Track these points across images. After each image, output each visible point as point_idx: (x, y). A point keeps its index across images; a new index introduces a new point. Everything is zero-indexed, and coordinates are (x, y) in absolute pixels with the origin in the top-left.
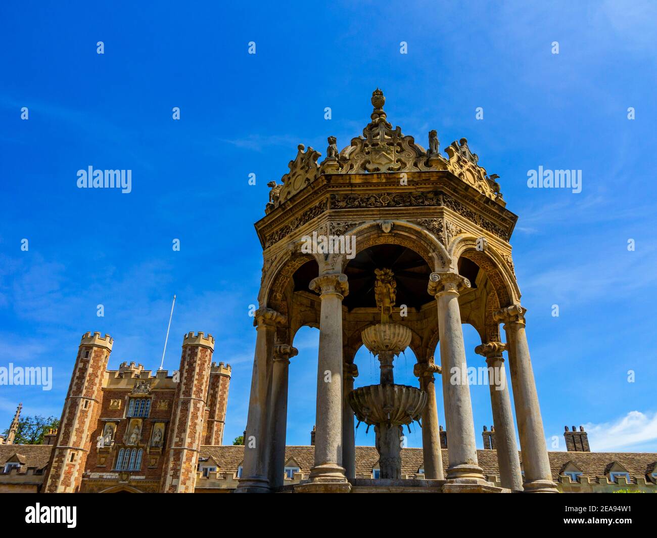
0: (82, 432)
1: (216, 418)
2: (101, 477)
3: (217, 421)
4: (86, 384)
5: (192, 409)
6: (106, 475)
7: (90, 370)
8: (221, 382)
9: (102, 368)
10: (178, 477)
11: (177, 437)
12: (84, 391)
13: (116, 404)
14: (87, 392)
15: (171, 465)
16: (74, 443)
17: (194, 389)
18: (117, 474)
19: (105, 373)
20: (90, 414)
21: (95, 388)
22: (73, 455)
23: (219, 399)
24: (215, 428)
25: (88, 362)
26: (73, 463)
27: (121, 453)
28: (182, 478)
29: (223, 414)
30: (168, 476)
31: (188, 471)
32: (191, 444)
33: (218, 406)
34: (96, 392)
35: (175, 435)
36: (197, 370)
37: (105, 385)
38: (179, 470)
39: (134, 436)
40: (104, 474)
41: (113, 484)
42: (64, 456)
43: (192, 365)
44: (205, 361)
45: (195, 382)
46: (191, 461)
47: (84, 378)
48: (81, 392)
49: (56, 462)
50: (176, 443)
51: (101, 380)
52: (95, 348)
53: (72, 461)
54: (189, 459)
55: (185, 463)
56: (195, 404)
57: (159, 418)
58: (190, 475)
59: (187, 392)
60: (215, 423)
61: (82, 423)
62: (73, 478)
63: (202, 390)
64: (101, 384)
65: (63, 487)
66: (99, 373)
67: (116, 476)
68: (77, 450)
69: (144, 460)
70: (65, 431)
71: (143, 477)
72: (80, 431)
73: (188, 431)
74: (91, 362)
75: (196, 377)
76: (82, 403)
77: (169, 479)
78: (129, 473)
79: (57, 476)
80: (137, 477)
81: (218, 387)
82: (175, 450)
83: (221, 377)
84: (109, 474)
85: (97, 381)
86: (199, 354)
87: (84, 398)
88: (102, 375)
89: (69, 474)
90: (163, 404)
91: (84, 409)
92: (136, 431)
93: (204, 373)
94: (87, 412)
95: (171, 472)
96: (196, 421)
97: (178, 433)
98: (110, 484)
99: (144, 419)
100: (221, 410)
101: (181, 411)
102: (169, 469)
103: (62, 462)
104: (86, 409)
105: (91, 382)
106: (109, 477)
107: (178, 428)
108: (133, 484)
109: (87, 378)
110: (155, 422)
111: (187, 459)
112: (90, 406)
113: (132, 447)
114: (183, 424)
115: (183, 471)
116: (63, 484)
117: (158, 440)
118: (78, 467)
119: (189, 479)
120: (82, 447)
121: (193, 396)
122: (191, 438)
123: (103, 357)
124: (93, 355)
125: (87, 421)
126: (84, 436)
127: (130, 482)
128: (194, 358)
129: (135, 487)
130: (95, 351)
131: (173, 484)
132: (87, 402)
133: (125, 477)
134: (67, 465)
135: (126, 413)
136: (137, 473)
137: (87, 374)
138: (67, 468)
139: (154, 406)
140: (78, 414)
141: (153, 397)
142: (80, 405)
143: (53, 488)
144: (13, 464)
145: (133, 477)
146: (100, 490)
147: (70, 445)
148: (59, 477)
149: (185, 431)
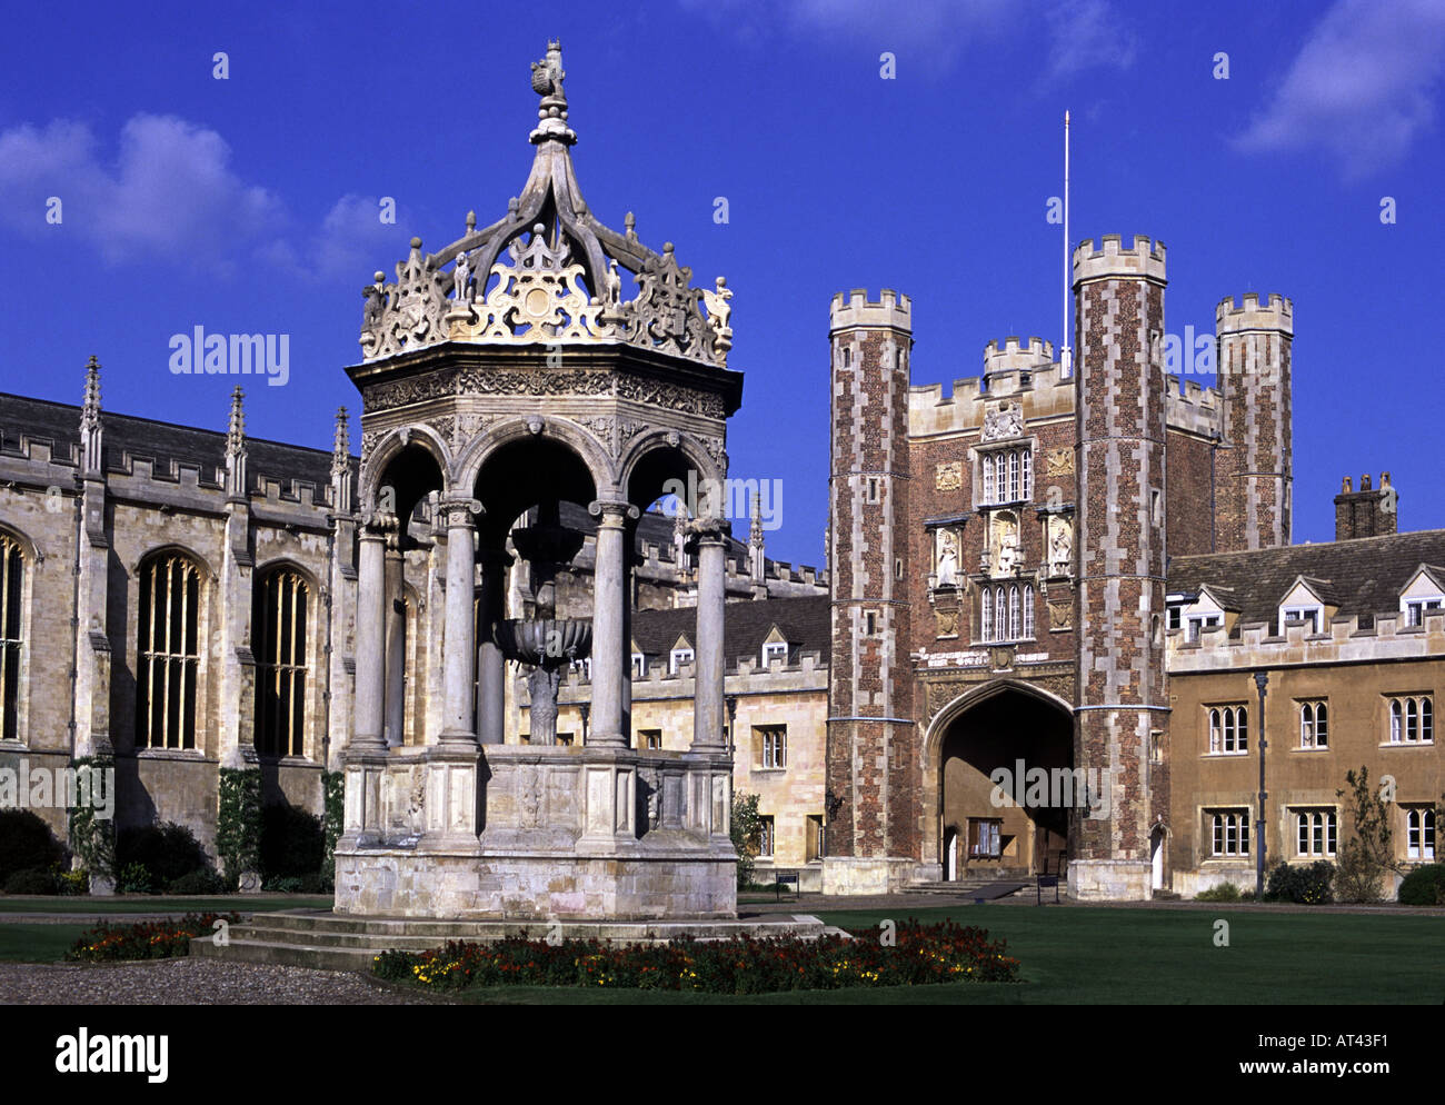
0: (880, 560)
2: (952, 662)
3: (1258, 476)
4: (861, 437)
6: (962, 658)
7: (860, 401)
9: (893, 386)
11: (1090, 548)
12: (861, 457)
13: (949, 475)
14: (868, 457)
16: (867, 589)
17: (1115, 410)
18: (985, 654)
20: (888, 512)
21: (887, 443)
22: (871, 617)
25: (850, 378)
26: (876, 636)
27: (985, 598)
30: (1083, 649)
31: (1133, 632)
34: (892, 453)
35: (1086, 543)
36: (1115, 352)
37: (915, 431)
38: (1108, 633)
39: (1006, 553)
40: (957, 655)
41: (981, 676)
42: (851, 622)
46: (1138, 606)
47: (851, 422)
48: (852, 461)
49: (838, 637)
50: (1091, 564)
52: (861, 336)
53: (871, 631)
54: (1131, 602)
55: (1118, 614)
56: (1126, 452)
57: (1054, 501)
58: (1140, 642)
59: (1097, 420)
61: (874, 537)
62: (884, 672)
63: (1140, 410)
64: (902, 431)
65: (866, 694)
66: (887, 402)
67: (981, 658)
68: (876, 604)
69: (1041, 615)
70: (841, 564)
71: (1044, 656)
72: (873, 559)
73: (1115, 527)
74: (859, 376)
75: (1115, 372)
76: (859, 486)
77: (1086, 658)
78: (1011, 649)
79: (846, 670)
80: (1032, 658)
82: (1090, 582)
84: (966, 654)
85: (887, 422)
86: (1114, 306)
87: (863, 474)
88: (896, 404)
89: (871, 662)
90: (1059, 461)
91: (869, 502)
92: (1009, 540)
94: (879, 508)
95: (1088, 642)
96: (1134, 499)
97: (1091, 537)
98: (974, 677)
99: (1020, 506)
100: (1266, 441)
101: (1091, 478)
102: (1084, 634)
103: (850, 636)
104: (878, 501)
105: (872, 429)
106: (970, 661)
107: (1090, 525)
108: (1026, 673)
109: (859, 422)
110: (1047, 514)
111: (1124, 604)
112: (883, 493)
114: (1101, 510)
115: (1116, 633)
116: (862, 687)
117: (1064, 559)
118: (890, 645)
119: (1138, 653)
120: (888, 595)
121: (1115, 431)
122: (1128, 547)
123: (889, 356)
124: (859, 357)
125: (887, 531)
126: (888, 568)
127: (1017, 669)
129: (1030, 679)
130: (861, 347)
131: (1098, 669)
132: (873, 483)
133: (1003, 656)
134: (862, 643)
135: (981, 497)
136: (1027, 647)
137: (856, 410)
138: (864, 650)
139: (1039, 469)
140: (858, 518)
141: (1035, 443)
142: (858, 494)
143: (845, 698)
144: (776, 646)
145: (1021, 658)
146: (956, 693)
147: (857, 593)
148: (850, 674)
149: (1105, 531)
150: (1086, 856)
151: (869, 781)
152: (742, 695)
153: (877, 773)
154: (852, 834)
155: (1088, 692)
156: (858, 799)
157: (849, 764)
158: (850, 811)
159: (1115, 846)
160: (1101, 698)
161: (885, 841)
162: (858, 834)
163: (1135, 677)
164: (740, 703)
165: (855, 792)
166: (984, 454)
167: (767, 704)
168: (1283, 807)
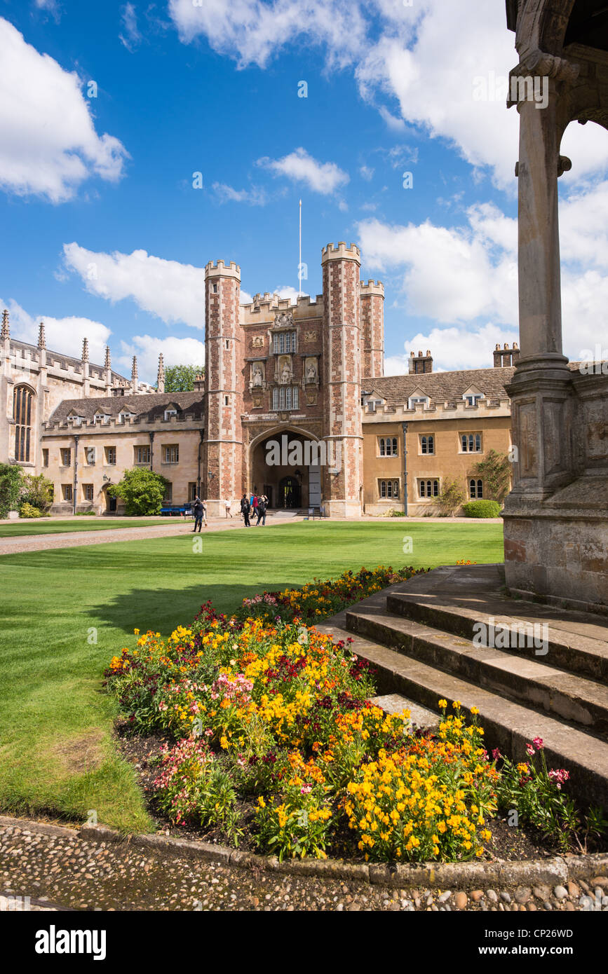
0: (230, 374)
1: (373, 347)
2: (260, 418)
3: (375, 350)
4: (222, 322)
5: (345, 338)
6: (265, 416)
7: (222, 307)
8: (373, 304)
9: (235, 302)
10: (342, 413)
11: (333, 370)
12: (222, 331)
13: (258, 341)
14: (226, 330)
15: (332, 401)
16: (225, 386)
17: (344, 314)
18: (276, 415)
19: (239, 308)
20: (233, 354)
21: (233, 326)
22: (227, 398)
23: (373, 325)
24: (374, 359)
25: (218, 296)
26: (229, 406)
27: (275, 392)
28: (346, 413)
29: (381, 341)
30: (331, 412)
31: (352, 406)
32: (350, 377)
33: (373, 333)
34: (234, 330)
35: (331, 369)
36: (344, 290)
37: (242, 322)
38: (341, 406)
39: (285, 374)
40: (263, 415)
41: (274, 424)
42: (218, 400)
43: (337, 285)
44: (353, 279)
45: (344, 306)
46: (353, 395)
47: (218, 315)
48: (219, 332)
49: (211, 406)
50: (334, 377)
51: (237, 316)
52: (222, 280)
53: (227, 404)
54: (351, 394)
55: (347, 398)
56: (348, 332)
57: (308, 353)
58: (354, 410)
59: (336, 318)
60: (373, 352)
61: (228, 364)
62: (232, 422)
63: (353, 315)
64: (238, 321)
66: (233, 309)
68: (229, 392)
69: (301, 399)
70: (213, 375)
71: (304, 416)
72: (228, 374)
73: (345, 362)
74: (222, 296)
75: (344, 299)
76: (222, 343)
77: (332, 416)
78: (288, 413)
79: (216, 420)
80: (298, 416)
81: (370, 310)
82: (333, 384)
83: (373, 298)
84: (267, 415)
85: (233, 317)
86: (344, 271)
87: (223, 338)
88: (237, 310)
89: (227, 418)
90: (310, 336)
91: (226, 349)
92: (286, 368)
93: (353, 293)
94: (230, 352)
95: (332, 409)
96: (352, 351)
97: (334, 366)
98: (270, 424)
99: (292, 354)
100: (378, 337)
101: (334, 342)
102: (331, 405)
103: (218, 406)
104: (229, 350)
105: (227, 319)
106: (268, 418)
107: (333, 361)
108: (295, 423)
109: (222, 315)
110: (305, 357)
111: (348, 394)
112: (232, 346)
113: (285, 386)
114: (338, 355)
115: (346, 406)
116: (223, 427)
117: (312, 376)
118: (234, 410)
119: (354, 414)
120: (233, 389)
121: (345, 323)
122: (350, 370)
123: (233, 289)
124: (222, 288)
125: (233, 362)
126: (233, 378)
127: (290, 421)
128: (337, 277)
129: (297, 426)
130: (223, 284)
131: (338, 420)
132: (227, 342)
133: (284, 416)
134: (223, 409)
135: (272, 351)
136: (296, 412)
137: (221, 311)
138: (224, 412)
139: (300, 339)
140: (222, 356)
141: (298, 329)
142: (222, 346)
143: (216, 432)
144: (171, 411)
145: (293, 416)
146: (261, 431)
147: (221, 388)
148: (218, 421)
149: (341, 363)
150: (334, 498)
151: (226, 467)
152: (158, 432)
153: (230, 464)
154: (219, 490)
155: (333, 430)
156: (222, 475)
157: (217, 460)
158: (218, 480)
159: (346, 494)
160: (340, 432)
161: (234, 493)
162: (222, 490)
163: (353, 424)
164: (156, 435)
165: (221, 472)
166: (273, 333)
167: (170, 435)
168: (415, 478)
